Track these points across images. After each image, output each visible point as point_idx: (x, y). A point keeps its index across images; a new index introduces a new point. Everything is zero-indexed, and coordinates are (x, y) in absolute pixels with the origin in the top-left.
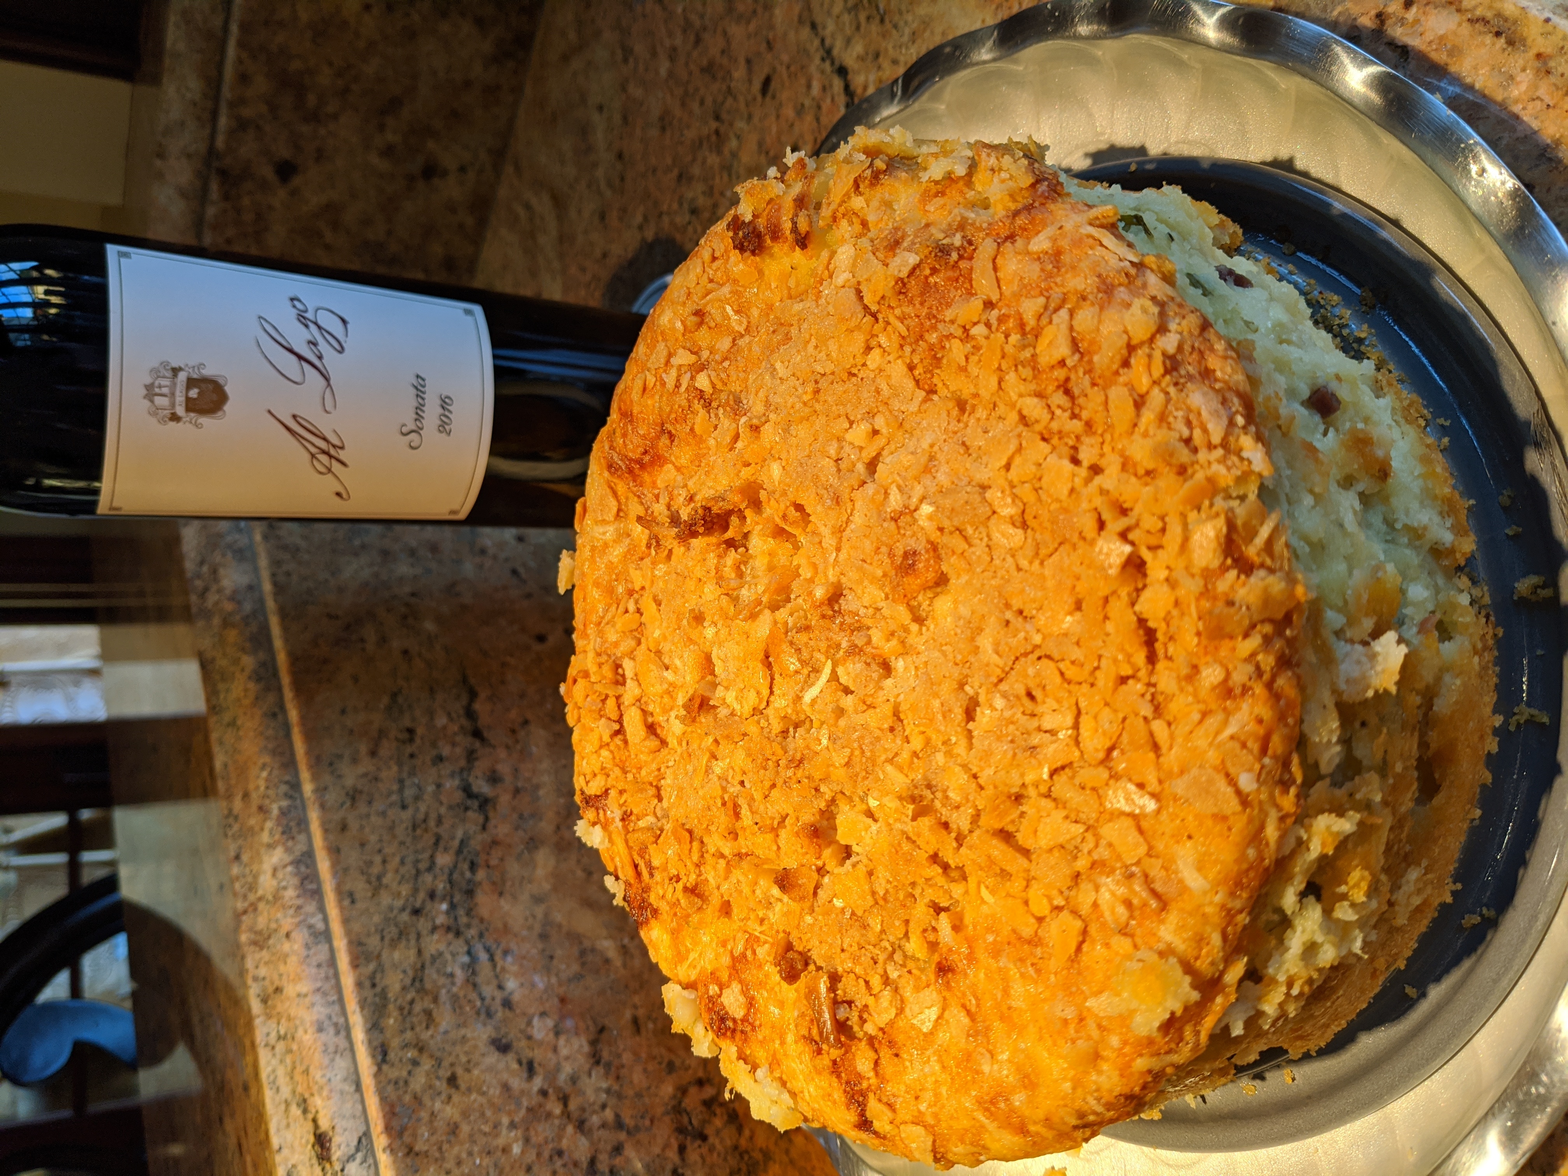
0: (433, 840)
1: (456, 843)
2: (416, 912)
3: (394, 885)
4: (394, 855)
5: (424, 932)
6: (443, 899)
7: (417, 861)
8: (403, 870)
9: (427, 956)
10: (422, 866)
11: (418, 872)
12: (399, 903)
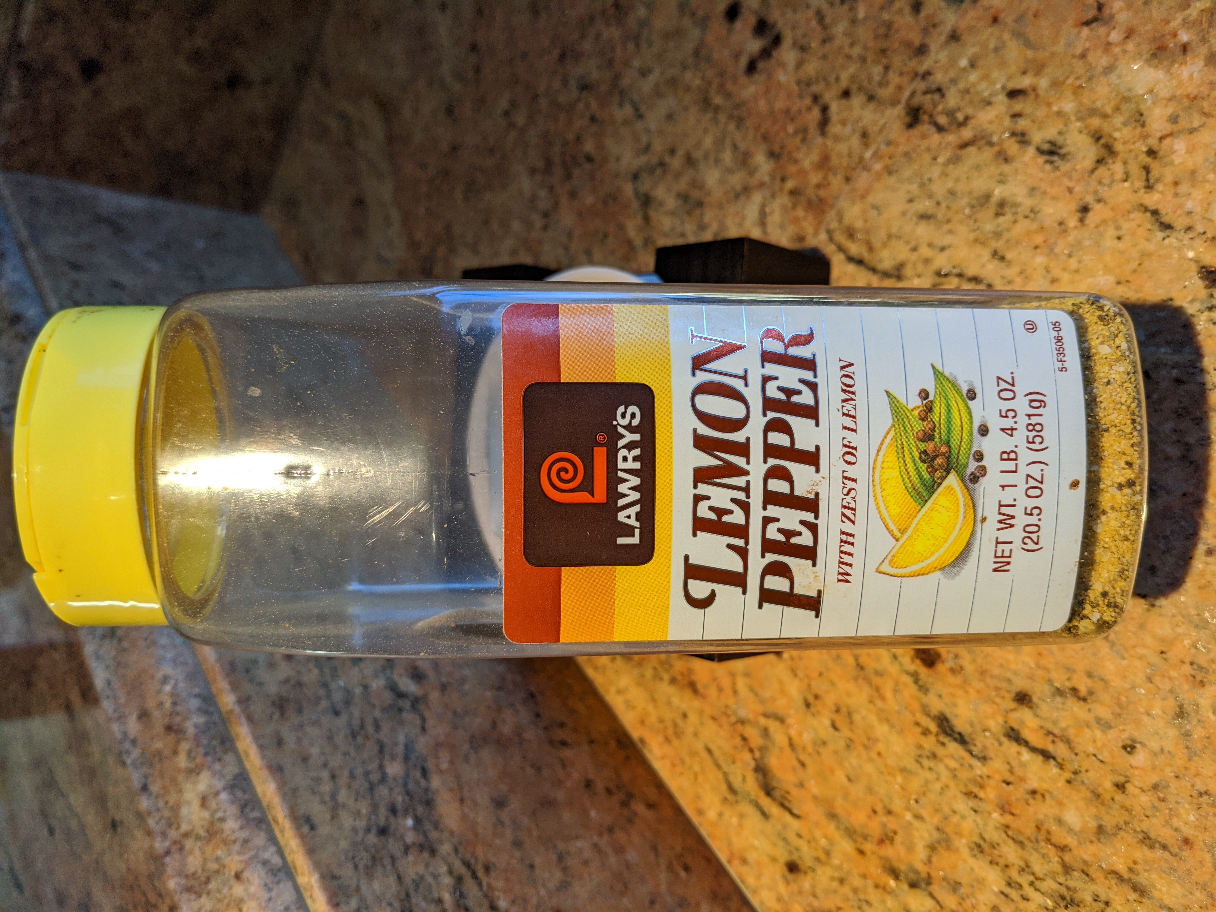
0: (376, 749)
1: (400, 749)
2: (383, 832)
3: (351, 803)
4: (341, 767)
5: (398, 854)
6: (406, 813)
7: (367, 774)
8: (356, 785)
9: (408, 881)
10: (375, 777)
11: (372, 787)
12: (361, 824)
